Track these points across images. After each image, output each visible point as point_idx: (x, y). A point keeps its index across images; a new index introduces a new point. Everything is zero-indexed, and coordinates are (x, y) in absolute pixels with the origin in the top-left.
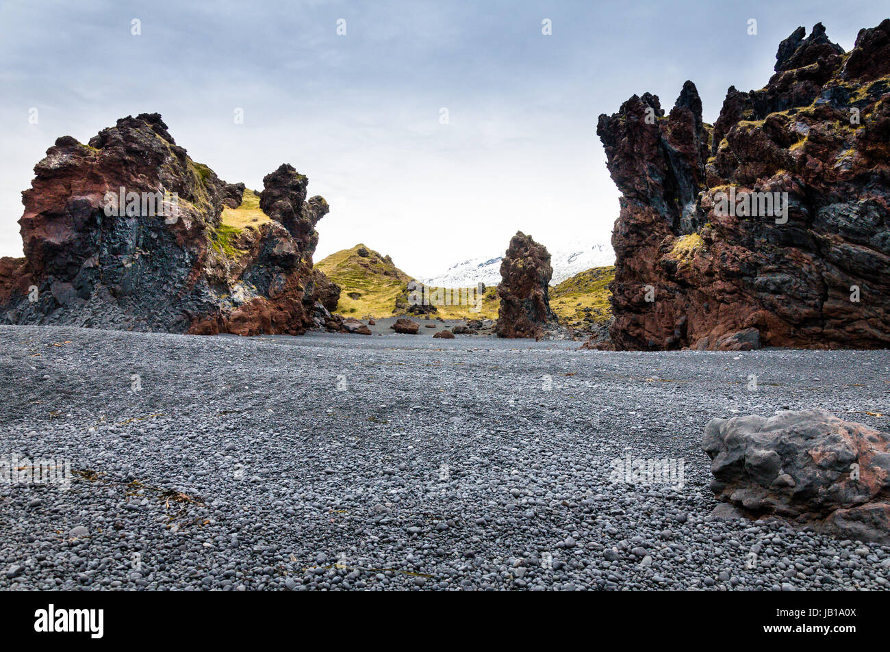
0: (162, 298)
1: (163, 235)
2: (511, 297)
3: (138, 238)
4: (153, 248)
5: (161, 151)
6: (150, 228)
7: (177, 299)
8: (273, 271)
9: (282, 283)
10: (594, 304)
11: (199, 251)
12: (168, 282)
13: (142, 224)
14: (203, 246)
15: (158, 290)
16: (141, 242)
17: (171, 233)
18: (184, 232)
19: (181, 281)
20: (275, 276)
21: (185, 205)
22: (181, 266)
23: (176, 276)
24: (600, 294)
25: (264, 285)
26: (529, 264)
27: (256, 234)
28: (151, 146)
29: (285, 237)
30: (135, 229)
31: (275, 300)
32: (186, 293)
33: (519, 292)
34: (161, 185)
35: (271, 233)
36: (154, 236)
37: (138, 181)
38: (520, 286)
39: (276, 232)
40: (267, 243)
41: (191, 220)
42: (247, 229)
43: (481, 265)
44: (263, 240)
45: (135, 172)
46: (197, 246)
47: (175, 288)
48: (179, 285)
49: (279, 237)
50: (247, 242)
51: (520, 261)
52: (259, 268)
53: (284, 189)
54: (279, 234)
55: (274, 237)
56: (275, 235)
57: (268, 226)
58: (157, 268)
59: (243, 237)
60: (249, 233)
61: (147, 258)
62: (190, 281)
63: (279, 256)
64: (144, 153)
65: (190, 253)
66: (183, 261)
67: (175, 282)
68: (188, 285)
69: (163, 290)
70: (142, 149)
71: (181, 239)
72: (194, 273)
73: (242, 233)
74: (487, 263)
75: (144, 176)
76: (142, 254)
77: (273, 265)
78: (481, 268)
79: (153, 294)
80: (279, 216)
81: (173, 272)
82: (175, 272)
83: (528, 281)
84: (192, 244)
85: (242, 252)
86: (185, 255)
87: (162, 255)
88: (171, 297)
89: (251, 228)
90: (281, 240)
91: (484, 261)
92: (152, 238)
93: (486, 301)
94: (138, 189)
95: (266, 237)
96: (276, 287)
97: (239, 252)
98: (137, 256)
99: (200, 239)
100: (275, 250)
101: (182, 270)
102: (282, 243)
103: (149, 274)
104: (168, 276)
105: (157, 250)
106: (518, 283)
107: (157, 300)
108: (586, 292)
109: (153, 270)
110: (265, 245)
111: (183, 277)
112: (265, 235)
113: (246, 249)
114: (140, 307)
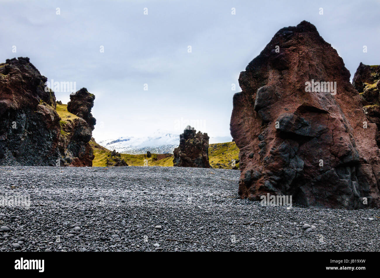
0: (39, 158)
1: (40, 123)
2: (187, 158)
3: (26, 124)
4: (34, 130)
5: (39, 78)
6: (32, 119)
7: (46, 158)
8: (81, 144)
9: (84, 150)
10: (219, 162)
11: (57, 133)
12: (41, 149)
13: (28, 117)
14: (59, 130)
15: (36, 153)
16: (28, 126)
17: (44, 122)
18: (51, 122)
19: (48, 149)
20: (82, 146)
21: (49, 107)
22: (48, 140)
23: (46, 145)
24: (221, 157)
25: (76, 151)
26: (197, 142)
27: (72, 124)
28: (34, 75)
29: (86, 126)
30: (25, 119)
31: (82, 159)
32: (51, 155)
33: (191, 155)
34: (38, 96)
35: (79, 124)
36: (35, 124)
37: (28, 93)
38: (192, 152)
39: (82, 123)
40: (77, 129)
41: (54, 115)
42: (68, 121)
43: (108, 144)
44: (75, 127)
45: (26, 89)
46: (56, 129)
47: (45, 152)
48: (47, 151)
49: (83, 126)
50: (69, 128)
51: (191, 140)
52: (73, 142)
53: (84, 101)
54: (83, 125)
55: (81, 126)
56: (82, 125)
57: (78, 120)
58: (35, 141)
59: (68, 126)
60: (69, 123)
61: (30, 135)
62: (53, 149)
63: (84, 136)
64: (31, 78)
65: (53, 133)
66: (50, 138)
67: (45, 149)
68: (52, 151)
69: (39, 153)
70: (30, 76)
71: (49, 125)
72: (54, 144)
73: (66, 123)
74: (112, 143)
75: (30, 91)
76: (28, 134)
77: (80, 141)
78: (108, 146)
79: (34, 156)
80: (82, 115)
81: (44, 143)
82: (46, 143)
83: (197, 150)
84: (54, 129)
85: (68, 133)
86: (50, 135)
87: (39, 134)
88: (43, 157)
89: (70, 121)
90: (84, 127)
91: (110, 142)
92: (33, 125)
93: (153, 161)
94: (28, 98)
95: (77, 125)
96: (82, 152)
97: (66, 134)
98: (26, 135)
99: (57, 126)
100: (82, 133)
101: (49, 143)
102: (85, 129)
103: (31, 144)
104: (42, 145)
105: (36, 131)
106: (191, 151)
107: (36, 159)
108: (213, 156)
109: (33, 143)
110: (77, 130)
111: (49, 146)
112: (76, 125)
113: (69, 132)
114: (27, 162)
